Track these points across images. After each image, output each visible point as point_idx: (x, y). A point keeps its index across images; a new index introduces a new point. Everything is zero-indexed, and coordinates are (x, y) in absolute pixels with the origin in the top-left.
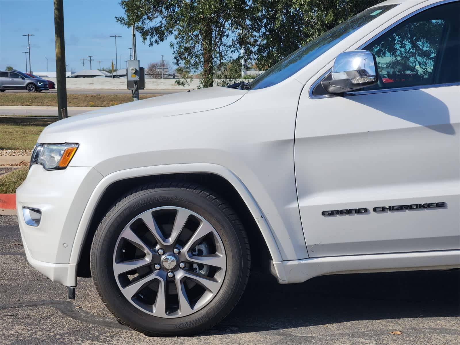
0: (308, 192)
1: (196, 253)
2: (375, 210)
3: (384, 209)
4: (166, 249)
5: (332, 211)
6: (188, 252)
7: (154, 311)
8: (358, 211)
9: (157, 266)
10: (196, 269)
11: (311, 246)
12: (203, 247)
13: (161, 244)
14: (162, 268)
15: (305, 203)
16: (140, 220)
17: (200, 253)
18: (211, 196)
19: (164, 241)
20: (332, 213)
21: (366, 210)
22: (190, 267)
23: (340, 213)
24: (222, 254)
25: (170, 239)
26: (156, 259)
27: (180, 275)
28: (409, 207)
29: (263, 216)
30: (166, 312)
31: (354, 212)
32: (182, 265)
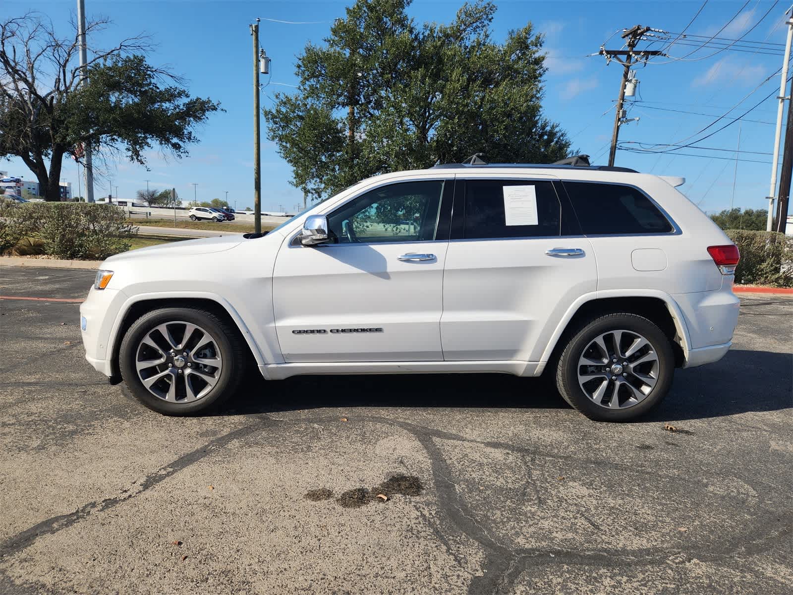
0: (282, 316)
1: (202, 356)
2: (331, 331)
3: (338, 331)
4: (178, 352)
5: (300, 331)
6: (194, 355)
7: (167, 398)
8: (319, 331)
9: (170, 365)
10: (201, 367)
11: (285, 354)
12: (207, 352)
13: (174, 349)
14: (174, 366)
15: (280, 324)
16: (157, 331)
17: (205, 357)
18: (212, 315)
19: (176, 347)
20: (300, 332)
21: (325, 331)
22: (196, 367)
23: (306, 332)
24: (219, 358)
25: (180, 345)
26: (170, 360)
27: (188, 371)
28: (356, 330)
29: (248, 332)
30: (176, 399)
31: (316, 332)
32: (189, 364)
